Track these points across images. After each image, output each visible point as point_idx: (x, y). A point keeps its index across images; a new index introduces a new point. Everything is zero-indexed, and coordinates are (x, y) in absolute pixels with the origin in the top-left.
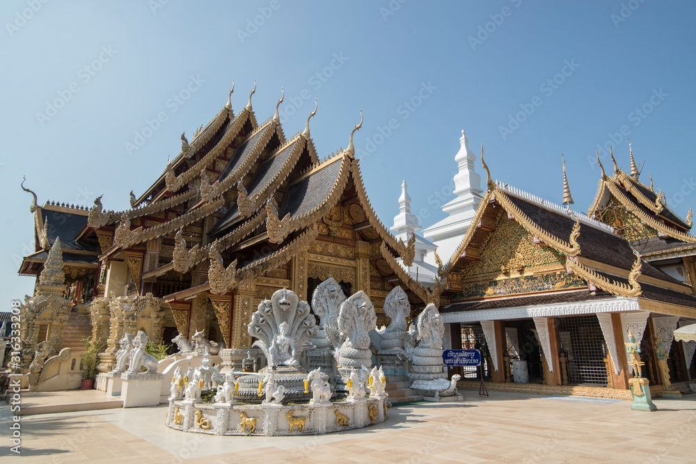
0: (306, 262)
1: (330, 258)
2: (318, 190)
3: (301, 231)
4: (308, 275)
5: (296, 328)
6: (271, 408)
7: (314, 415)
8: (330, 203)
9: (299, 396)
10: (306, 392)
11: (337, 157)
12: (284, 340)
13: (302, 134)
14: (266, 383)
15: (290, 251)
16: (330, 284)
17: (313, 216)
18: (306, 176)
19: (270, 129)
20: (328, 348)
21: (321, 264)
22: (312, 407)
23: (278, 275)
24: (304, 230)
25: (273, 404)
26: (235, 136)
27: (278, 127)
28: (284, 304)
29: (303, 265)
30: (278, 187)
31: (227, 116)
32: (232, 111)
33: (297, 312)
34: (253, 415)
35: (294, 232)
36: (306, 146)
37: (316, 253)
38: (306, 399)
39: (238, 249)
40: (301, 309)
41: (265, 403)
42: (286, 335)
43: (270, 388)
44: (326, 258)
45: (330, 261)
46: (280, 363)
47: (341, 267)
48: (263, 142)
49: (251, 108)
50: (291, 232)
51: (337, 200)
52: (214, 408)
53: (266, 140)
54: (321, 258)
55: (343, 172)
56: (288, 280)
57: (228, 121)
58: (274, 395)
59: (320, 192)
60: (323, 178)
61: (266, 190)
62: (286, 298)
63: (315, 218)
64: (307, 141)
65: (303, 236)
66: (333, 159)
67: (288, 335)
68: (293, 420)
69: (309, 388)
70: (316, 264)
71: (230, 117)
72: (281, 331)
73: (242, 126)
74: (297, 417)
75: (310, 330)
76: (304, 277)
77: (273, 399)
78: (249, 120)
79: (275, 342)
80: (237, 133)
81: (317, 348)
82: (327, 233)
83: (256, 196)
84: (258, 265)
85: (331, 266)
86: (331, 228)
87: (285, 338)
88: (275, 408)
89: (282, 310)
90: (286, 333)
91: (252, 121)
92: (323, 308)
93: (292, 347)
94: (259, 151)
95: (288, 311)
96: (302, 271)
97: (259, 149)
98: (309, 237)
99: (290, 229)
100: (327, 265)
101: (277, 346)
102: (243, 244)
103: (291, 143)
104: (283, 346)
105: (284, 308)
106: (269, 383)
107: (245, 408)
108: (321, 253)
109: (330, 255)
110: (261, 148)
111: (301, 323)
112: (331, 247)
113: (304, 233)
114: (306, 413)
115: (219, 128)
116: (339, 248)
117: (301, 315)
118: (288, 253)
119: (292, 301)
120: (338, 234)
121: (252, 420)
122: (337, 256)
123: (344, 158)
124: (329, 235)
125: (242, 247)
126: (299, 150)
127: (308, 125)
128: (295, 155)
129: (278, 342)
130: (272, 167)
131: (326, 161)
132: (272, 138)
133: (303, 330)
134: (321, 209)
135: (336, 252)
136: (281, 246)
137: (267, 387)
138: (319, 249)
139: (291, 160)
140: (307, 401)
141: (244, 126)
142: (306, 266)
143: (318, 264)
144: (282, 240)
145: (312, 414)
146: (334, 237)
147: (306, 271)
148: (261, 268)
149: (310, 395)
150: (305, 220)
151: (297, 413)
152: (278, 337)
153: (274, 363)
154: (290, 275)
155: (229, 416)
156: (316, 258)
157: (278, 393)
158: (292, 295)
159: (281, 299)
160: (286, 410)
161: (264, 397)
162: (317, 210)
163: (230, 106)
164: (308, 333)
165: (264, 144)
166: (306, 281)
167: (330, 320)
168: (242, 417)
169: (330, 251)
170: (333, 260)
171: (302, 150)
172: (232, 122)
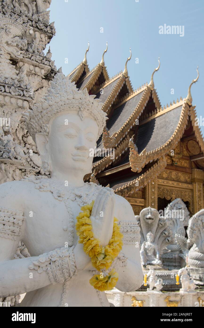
0: (156, 186)
1: (173, 182)
2: (163, 129)
3: (155, 162)
4: (158, 196)
5: (158, 236)
6: (153, 294)
7: (184, 301)
8: (174, 141)
9: (168, 287)
10: (177, 283)
11: (178, 105)
12: (151, 246)
13: (148, 86)
14: (149, 276)
15: (147, 178)
16: (177, 203)
17: (163, 151)
18: (152, 118)
19: (121, 81)
20: (178, 252)
21: (167, 187)
22: (183, 294)
23: (136, 195)
24: (156, 162)
25: (155, 292)
26: (92, 86)
27: (127, 79)
28: (150, 218)
29: (154, 188)
30: (131, 127)
31: (83, 70)
32: (87, 66)
33: (158, 225)
34: (141, 299)
35: (149, 163)
36: (151, 94)
37: (163, 178)
38: (177, 289)
39: (103, 175)
40: (162, 223)
41: (149, 291)
42: (151, 242)
43: (153, 280)
44: (171, 182)
45: (174, 184)
46: (149, 262)
47: (181, 189)
48: (116, 91)
49: (103, 64)
50: (147, 163)
51: (179, 138)
52: (112, 293)
53: (118, 90)
54: (167, 183)
55: (184, 116)
56: (143, 200)
57: (84, 74)
58: (155, 285)
59: (165, 132)
60: (167, 120)
61: (122, 129)
62: (151, 214)
63: (164, 152)
64: (152, 91)
65: (156, 166)
66: (174, 106)
67: (153, 242)
68: (170, 303)
69: (180, 281)
70: (163, 187)
71: (86, 70)
72: (148, 239)
73: (97, 78)
74: (172, 301)
75: (168, 238)
76: (155, 197)
77: (154, 288)
78: (102, 73)
79: (144, 247)
80: (94, 83)
81: (171, 251)
82: (171, 163)
83: (115, 134)
84: (124, 189)
85: (174, 188)
86: (174, 159)
87: (151, 244)
88: (157, 294)
89: (147, 223)
90: (151, 240)
91: (104, 74)
92: (173, 222)
93: (157, 251)
94: (113, 99)
95: (152, 224)
96: (154, 193)
97: (113, 96)
98: (160, 166)
99: (147, 161)
100: (171, 188)
101: (145, 250)
102: (108, 172)
103: (138, 92)
104: (150, 250)
105: (150, 221)
106: (151, 276)
107: (135, 294)
108: (167, 179)
109: (174, 180)
110: (115, 96)
111: (162, 233)
112: (174, 174)
113: (156, 164)
114: (178, 299)
115: (78, 79)
116: (180, 174)
117: (162, 227)
118: (145, 180)
119: (155, 217)
120: (179, 164)
121: (141, 303)
122: (178, 181)
123: (184, 105)
124: (172, 165)
125: (107, 174)
126: (146, 98)
127: (152, 79)
128: (144, 102)
129: (146, 247)
130: (124, 110)
131: (168, 106)
132: (122, 87)
133: (163, 238)
134: (168, 145)
135: (177, 177)
136: (140, 174)
137: (151, 279)
138: (165, 175)
139: (141, 106)
140: (179, 290)
141: (99, 78)
142: (156, 188)
143: (165, 187)
144: (141, 170)
145: (182, 300)
146: (176, 166)
147: (156, 192)
148: (126, 190)
149: (180, 286)
150: (157, 153)
151: (172, 299)
152: (146, 243)
153: (144, 262)
154: (144, 196)
155: (123, 299)
156: (164, 182)
157: (159, 284)
158: (155, 212)
159: (147, 215)
160: (165, 296)
161: (148, 286)
162: (165, 146)
163: (86, 62)
164: (167, 241)
165: (116, 93)
166: (156, 200)
167: (179, 231)
168: (133, 300)
169: (173, 177)
170: (175, 184)
171: (148, 98)
172: (88, 75)
